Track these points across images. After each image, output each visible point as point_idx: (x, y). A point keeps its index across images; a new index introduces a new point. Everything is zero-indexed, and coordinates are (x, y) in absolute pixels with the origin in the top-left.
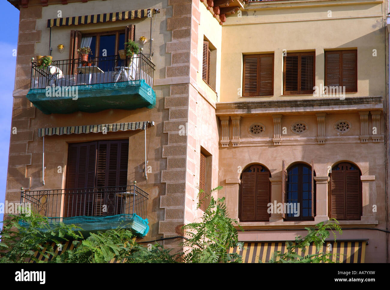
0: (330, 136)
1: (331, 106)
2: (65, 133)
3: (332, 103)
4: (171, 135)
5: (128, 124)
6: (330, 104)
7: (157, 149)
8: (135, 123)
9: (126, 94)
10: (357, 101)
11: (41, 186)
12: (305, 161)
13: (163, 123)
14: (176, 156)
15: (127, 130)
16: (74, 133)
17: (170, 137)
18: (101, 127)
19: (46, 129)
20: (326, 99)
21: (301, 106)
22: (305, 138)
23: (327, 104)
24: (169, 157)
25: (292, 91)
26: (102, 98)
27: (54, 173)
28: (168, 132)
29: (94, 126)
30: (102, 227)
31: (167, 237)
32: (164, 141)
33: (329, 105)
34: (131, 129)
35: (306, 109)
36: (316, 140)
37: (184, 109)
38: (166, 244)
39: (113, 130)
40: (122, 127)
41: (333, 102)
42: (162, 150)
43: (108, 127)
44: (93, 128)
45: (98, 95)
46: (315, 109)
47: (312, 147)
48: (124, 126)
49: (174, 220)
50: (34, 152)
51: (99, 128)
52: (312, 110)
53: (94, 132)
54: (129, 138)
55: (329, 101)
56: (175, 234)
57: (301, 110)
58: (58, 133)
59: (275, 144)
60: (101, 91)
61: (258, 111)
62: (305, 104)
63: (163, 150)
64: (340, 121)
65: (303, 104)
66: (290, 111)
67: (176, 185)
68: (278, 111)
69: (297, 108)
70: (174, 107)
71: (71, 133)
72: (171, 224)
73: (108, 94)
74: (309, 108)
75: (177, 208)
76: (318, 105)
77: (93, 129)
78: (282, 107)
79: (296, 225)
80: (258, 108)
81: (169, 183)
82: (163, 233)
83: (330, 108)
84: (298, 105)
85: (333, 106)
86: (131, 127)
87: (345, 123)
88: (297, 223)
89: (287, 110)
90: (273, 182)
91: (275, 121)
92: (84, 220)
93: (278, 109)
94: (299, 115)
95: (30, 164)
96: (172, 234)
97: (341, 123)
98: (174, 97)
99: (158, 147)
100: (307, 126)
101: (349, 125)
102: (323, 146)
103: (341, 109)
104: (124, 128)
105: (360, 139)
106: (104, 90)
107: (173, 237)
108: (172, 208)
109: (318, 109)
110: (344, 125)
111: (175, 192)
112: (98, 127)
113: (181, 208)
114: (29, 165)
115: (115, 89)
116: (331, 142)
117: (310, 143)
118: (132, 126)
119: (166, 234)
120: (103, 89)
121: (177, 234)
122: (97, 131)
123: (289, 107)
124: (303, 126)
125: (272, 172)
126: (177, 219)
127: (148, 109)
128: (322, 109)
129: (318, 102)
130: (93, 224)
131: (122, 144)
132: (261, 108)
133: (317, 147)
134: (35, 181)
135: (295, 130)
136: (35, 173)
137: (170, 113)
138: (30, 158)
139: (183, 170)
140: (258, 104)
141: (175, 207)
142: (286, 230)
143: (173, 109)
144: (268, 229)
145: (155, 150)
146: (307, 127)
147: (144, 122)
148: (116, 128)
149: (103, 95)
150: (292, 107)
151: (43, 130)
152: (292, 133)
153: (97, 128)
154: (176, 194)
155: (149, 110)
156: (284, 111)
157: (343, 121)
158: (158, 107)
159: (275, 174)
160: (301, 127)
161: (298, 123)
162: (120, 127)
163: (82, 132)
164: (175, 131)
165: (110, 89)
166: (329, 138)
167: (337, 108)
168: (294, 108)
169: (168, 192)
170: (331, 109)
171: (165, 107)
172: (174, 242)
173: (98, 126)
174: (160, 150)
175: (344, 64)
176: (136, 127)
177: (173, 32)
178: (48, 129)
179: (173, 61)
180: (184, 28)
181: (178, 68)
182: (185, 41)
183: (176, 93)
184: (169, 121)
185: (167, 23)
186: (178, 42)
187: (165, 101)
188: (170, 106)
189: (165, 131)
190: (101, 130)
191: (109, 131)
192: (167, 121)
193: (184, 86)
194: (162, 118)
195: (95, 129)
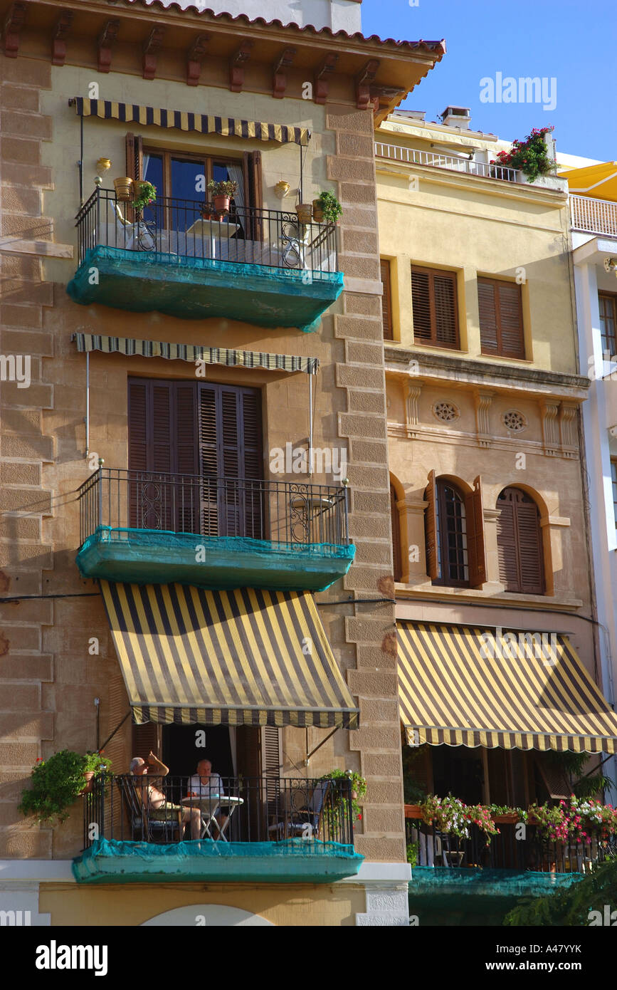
0: (498, 436)
1: (510, 381)
2: (139, 351)
3: (514, 375)
4: (352, 393)
5: (277, 357)
6: (510, 377)
8: (291, 356)
9: (309, 296)
10: (553, 380)
11: (79, 459)
12: (459, 475)
13: (334, 367)
14: (367, 438)
15: (275, 368)
16: (160, 355)
17: (351, 398)
18: (218, 353)
19: (95, 337)
21: (464, 372)
22: (459, 433)
23: (507, 376)
24: (353, 438)
25: (423, 340)
26: (258, 295)
27: (106, 434)
28: (346, 386)
29: (202, 349)
30: (285, 565)
31: (362, 599)
32: (341, 403)
33: (507, 378)
34: (284, 368)
35: (471, 379)
36: (477, 440)
37: (375, 344)
38: (360, 611)
39: (245, 364)
40: (265, 360)
41: (516, 374)
42: (337, 422)
43: (235, 356)
44: (202, 352)
45: (252, 288)
46: (486, 381)
47: (468, 450)
48: (268, 360)
49: (373, 564)
50: (58, 383)
51: (215, 355)
52: (480, 383)
53: (205, 361)
54: (264, 385)
55: (512, 371)
56: (377, 594)
57: (464, 379)
58: (122, 350)
59: (409, 436)
60: (258, 280)
62: (473, 368)
63: (340, 421)
64: (511, 411)
66: (445, 378)
67: (370, 494)
68: (426, 375)
69: (457, 374)
70: (356, 339)
71: (154, 355)
72: (368, 572)
73: (272, 290)
74: (476, 377)
75: (376, 542)
76: (492, 374)
77: (202, 356)
78: (433, 367)
79: (457, 594)
80: (394, 361)
81: (356, 490)
82: (354, 589)
83: (509, 384)
84: (460, 368)
85: (514, 382)
86: (284, 365)
87: (516, 415)
88: (457, 592)
89: (441, 375)
90: (410, 507)
91: (410, 391)
92: (247, 546)
93: (426, 369)
95: (52, 407)
96: (371, 593)
97: (510, 415)
98: (353, 317)
99: (327, 414)
100: (459, 410)
101: (523, 419)
102: (485, 452)
103: (526, 389)
104: (268, 363)
105: (543, 449)
106: (267, 279)
107: (374, 599)
108: (366, 540)
109: (490, 382)
110: (515, 419)
111: (371, 510)
112: (211, 352)
113: (385, 543)
114: (49, 408)
115: (289, 282)
116: (499, 447)
117: (466, 443)
118: (284, 361)
119: (360, 592)
120: (265, 277)
121: (381, 594)
122: (211, 360)
123: (444, 369)
124: (451, 408)
125: (406, 489)
126: (378, 564)
127: (301, 333)
128: (497, 382)
129: (494, 370)
130: (267, 556)
131: (244, 395)
132: (398, 362)
133: (477, 452)
134: (63, 446)
135: (438, 414)
136: (64, 427)
137: (347, 348)
138: (51, 394)
139: (382, 468)
140: (396, 354)
141: (373, 538)
142: (438, 603)
143: (353, 341)
144: (406, 598)
145: (323, 419)
146: (459, 412)
147: (309, 359)
148: (252, 362)
149: (260, 289)
150: (449, 370)
151: (88, 338)
152: (434, 418)
153: (211, 354)
154: (373, 513)
156: (435, 376)
157: (513, 411)
158: (321, 332)
159: (411, 493)
160: (449, 410)
161: (442, 403)
162: (261, 360)
163: (178, 356)
164: (360, 387)
165: (278, 280)
166: (495, 438)
167: (520, 387)
168: (452, 373)
169: (356, 508)
170: (511, 387)
171: (337, 334)
172: (375, 609)
173: (211, 349)
174: (332, 420)
175: (501, 305)
176: (295, 366)
177: (340, 186)
178: (100, 337)
179: (345, 245)
180: (361, 183)
181: (357, 261)
182: (366, 209)
183: (357, 311)
184: (347, 365)
185: (326, 165)
186: (351, 207)
187: (336, 322)
188: (346, 334)
189: (342, 383)
190: (219, 360)
191: (237, 364)
192: (343, 364)
193: (372, 299)
194: (331, 355)
195: (206, 356)
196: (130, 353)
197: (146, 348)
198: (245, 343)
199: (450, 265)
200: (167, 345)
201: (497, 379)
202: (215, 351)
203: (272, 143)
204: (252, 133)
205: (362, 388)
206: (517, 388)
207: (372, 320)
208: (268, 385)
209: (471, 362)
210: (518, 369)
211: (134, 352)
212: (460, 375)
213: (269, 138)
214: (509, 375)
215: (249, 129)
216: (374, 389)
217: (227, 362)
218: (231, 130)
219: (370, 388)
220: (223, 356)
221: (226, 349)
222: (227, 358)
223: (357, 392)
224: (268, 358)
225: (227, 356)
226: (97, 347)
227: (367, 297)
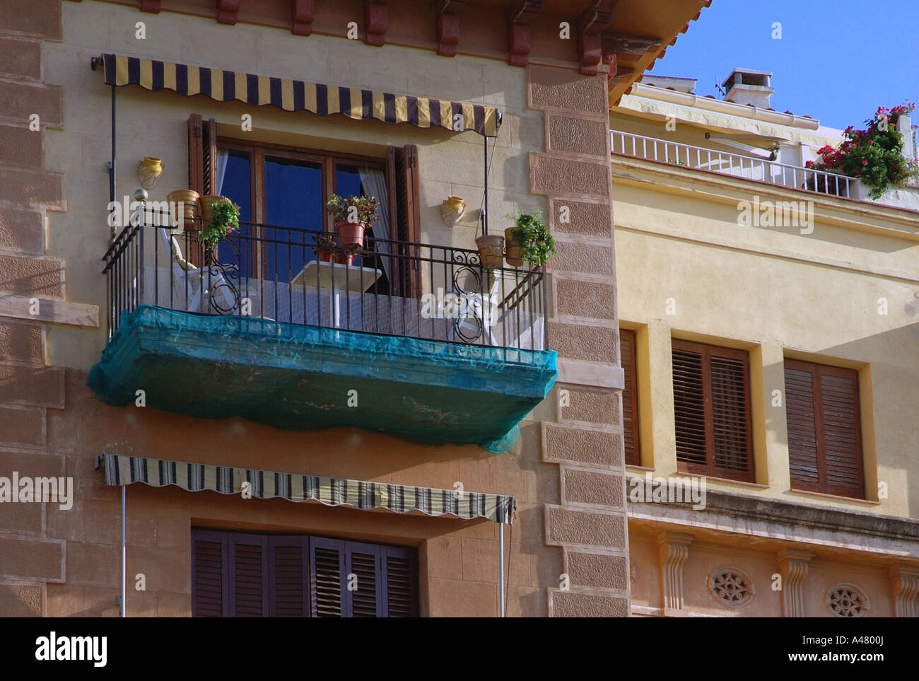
1: (839, 535)
2: (210, 485)
3: (846, 524)
4: (572, 555)
5: (444, 494)
6: (840, 528)
7: (526, 597)
8: (468, 494)
9: (500, 391)
13: (542, 511)
15: (441, 513)
17: (570, 564)
18: (345, 487)
19: (136, 460)
20: (835, 510)
21: (761, 520)
23: (834, 527)
25: (692, 465)
26: (411, 389)
28: (564, 544)
29: (318, 480)
32: (550, 572)
33: (834, 531)
34: (457, 513)
35: (774, 532)
37: (610, 473)
39: (389, 506)
40: (423, 500)
41: (851, 525)
42: (547, 603)
43: (373, 493)
44: (318, 487)
45: (402, 378)
46: (799, 535)
48: (430, 500)
50: (73, 538)
51: (338, 490)
52: (790, 538)
53: (321, 501)
54: (423, 543)
55: (843, 518)
57: (761, 531)
58: (182, 483)
60: (413, 365)
61: (641, 513)
62: (777, 513)
63: (551, 603)
64: (840, 586)
65: (768, 515)
66: (730, 529)
68: (698, 524)
69: (749, 523)
70: (578, 463)
71: (235, 491)
73: (436, 381)
74: (781, 528)
76: (809, 523)
77: (318, 492)
83: (837, 541)
84: (754, 513)
85: (845, 536)
86: (457, 508)
87: (849, 593)
89: (722, 525)
91: (671, 552)
93: (698, 515)
94: (743, 546)
95: (63, 580)
97: (840, 592)
98: (573, 427)
99: (529, 591)
100: (753, 585)
101: (862, 599)
103: (866, 549)
104: (430, 504)
106: (427, 363)
109: (805, 536)
110: (848, 599)
112: (332, 486)
114: (58, 581)
115: (465, 367)
118: (456, 502)
120: (425, 359)
122: (333, 499)
123: (728, 514)
124: (738, 580)
127: (485, 453)
128: (817, 538)
129: (812, 516)
131: (389, 558)
135: (718, 590)
137: (563, 479)
138: (60, 556)
143: (574, 468)
145: (522, 598)
146: (753, 589)
147: (498, 498)
148: (402, 502)
149: (417, 379)
150: (736, 517)
151: (124, 462)
152: (711, 598)
153: (332, 490)
156: (713, 526)
157: (846, 586)
158: (519, 452)
160: (734, 584)
161: (725, 571)
162: (417, 499)
163: (276, 493)
164: (585, 546)
165: (446, 364)
167: (856, 545)
168: (741, 521)
170: (841, 545)
171: (546, 456)
173: (333, 481)
174: (538, 601)
175: (825, 407)
176: (475, 510)
177: (552, 205)
178: (145, 462)
179: (560, 304)
180: (587, 199)
181: (581, 332)
182: (597, 244)
183: (580, 416)
184: (562, 507)
185: (527, 169)
186: (571, 241)
187: (544, 435)
188: (560, 455)
189: (554, 539)
190: (345, 500)
191: (376, 507)
192: (557, 507)
193: (605, 397)
194: (535, 491)
195: (324, 493)
196: (196, 488)
197: (222, 480)
198: (391, 471)
199: (737, 338)
200: (257, 473)
201: (817, 533)
202: (339, 484)
203: (438, 132)
204: (402, 116)
205: (589, 546)
206: (851, 546)
207: (605, 431)
208: (428, 542)
209: (772, 502)
210: (853, 516)
211: (202, 486)
212: (755, 524)
213: (432, 123)
214: (838, 525)
215: (398, 110)
216: (609, 548)
217: (360, 503)
219: (603, 547)
220: (353, 493)
221: (357, 481)
222: (360, 496)
223: (580, 554)
224: (430, 497)
225: (360, 492)
226: (139, 477)
227: (597, 393)
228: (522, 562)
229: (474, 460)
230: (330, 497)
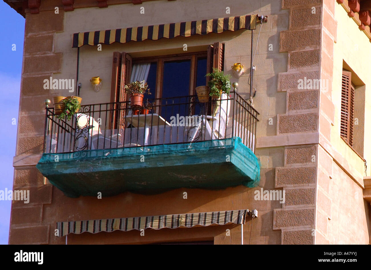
2: (104, 229)
4: (286, 233)
5: (213, 214)
8: (224, 212)
13: (272, 213)
15: (210, 224)
16: (119, 229)
17: (284, 238)
18: (166, 219)
19: (71, 223)
28: (281, 228)
29: (153, 217)
34: (218, 222)
37: (309, 187)
39: (186, 225)
40: (202, 219)
43: (178, 219)
44: (152, 221)
48: (205, 218)
51: (162, 221)
53: (153, 228)
58: (91, 230)
60: (166, 157)
70: (292, 185)
71: (114, 230)
77: (152, 224)
86: (218, 220)
98: (291, 168)
104: (205, 221)
112: (160, 219)
118: (218, 217)
122: (159, 226)
143: (290, 188)
147: (239, 211)
148: (192, 222)
151: (65, 225)
153: (159, 221)
155: (248, 190)
162: (199, 219)
163: (133, 227)
164: (293, 227)
171: (276, 185)
173: (160, 217)
176: (227, 220)
177: (289, 56)
178: (75, 223)
179: (290, 106)
180: (308, 49)
181: (298, 118)
182: (312, 71)
183: (296, 161)
184: (282, 209)
185: (279, 41)
186: (298, 72)
187: (276, 174)
188: (284, 183)
189: (277, 226)
190: (165, 225)
191: (179, 226)
192: (280, 210)
193: (309, 149)
194: (270, 203)
195: (155, 224)
196: (97, 231)
200: (125, 219)
202: (163, 218)
203: (227, 33)
204: (209, 29)
205: (295, 227)
207: (308, 166)
208: (215, 237)
211: (100, 230)
213: (224, 30)
215: (208, 27)
216: (305, 226)
217: (172, 225)
218: (193, 30)
219: (302, 227)
220: (169, 221)
221: (172, 215)
222: (172, 222)
223: (290, 232)
224: (206, 217)
225: (172, 220)
226: (72, 231)
227: (305, 147)
228: (261, 241)
229: (240, 193)
230: (158, 225)
